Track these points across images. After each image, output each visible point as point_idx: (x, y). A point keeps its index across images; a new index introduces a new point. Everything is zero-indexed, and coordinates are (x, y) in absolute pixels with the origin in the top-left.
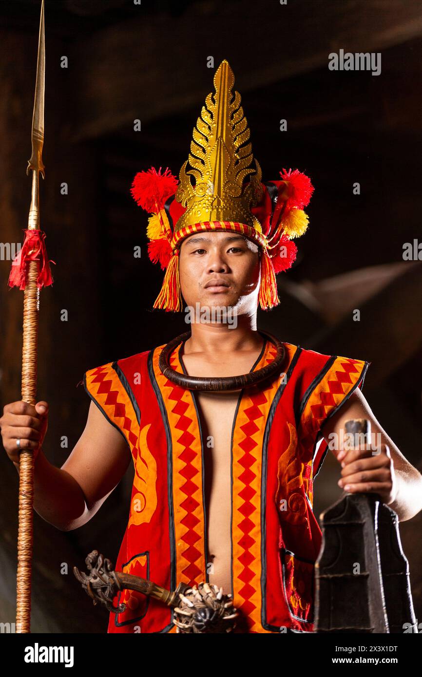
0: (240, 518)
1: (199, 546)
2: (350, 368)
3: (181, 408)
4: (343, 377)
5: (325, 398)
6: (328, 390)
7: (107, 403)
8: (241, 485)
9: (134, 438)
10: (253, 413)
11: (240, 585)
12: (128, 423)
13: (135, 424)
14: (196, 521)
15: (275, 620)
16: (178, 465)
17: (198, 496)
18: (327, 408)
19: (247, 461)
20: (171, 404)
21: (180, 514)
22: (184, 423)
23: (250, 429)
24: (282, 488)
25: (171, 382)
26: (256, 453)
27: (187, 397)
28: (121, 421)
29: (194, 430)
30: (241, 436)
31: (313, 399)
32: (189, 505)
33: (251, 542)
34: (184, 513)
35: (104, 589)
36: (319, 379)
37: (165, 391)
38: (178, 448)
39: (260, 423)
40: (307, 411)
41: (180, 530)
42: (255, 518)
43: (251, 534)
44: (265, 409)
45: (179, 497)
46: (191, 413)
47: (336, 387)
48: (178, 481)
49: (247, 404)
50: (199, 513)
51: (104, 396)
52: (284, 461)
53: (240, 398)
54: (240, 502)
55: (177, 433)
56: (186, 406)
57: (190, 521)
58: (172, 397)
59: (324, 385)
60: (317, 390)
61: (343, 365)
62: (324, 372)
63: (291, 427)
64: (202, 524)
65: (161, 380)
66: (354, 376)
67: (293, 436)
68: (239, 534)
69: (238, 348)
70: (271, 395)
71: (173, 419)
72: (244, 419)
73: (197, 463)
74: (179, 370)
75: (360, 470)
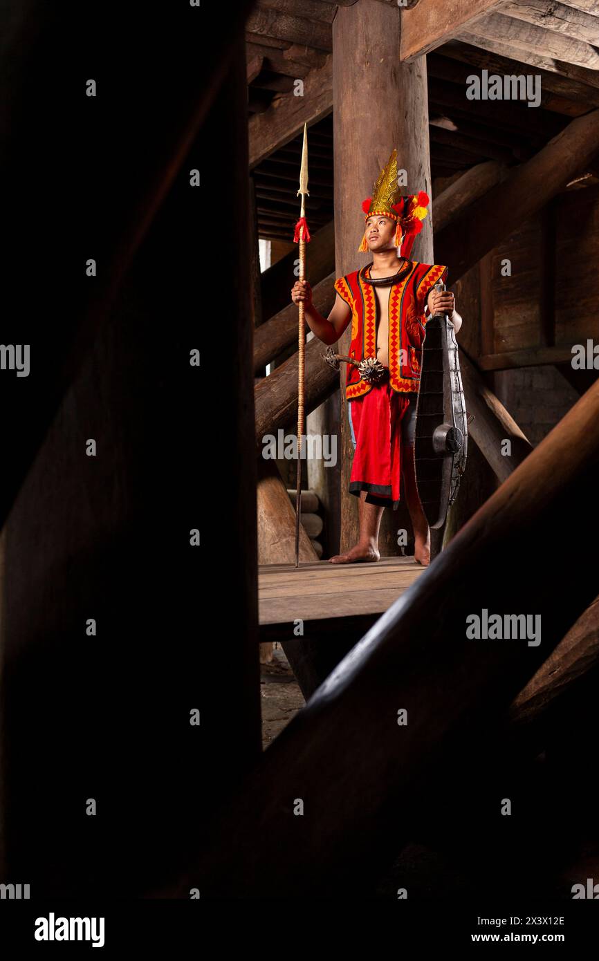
0: (392, 334)
1: (373, 347)
2: (438, 270)
3: (368, 293)
4: (436, 274)
5: (427, 283)
6: (428, 280)
7: (341, 292)
8: (392, 321)
9: (352, 305)
10: (397, 292)
11: (391, 361)
12: (349, 299)
13: (352, 300)
14: (372, 337)
15: (405, 374)
16: (367, 315)
17: (374, 328)
18: (428, 288)
19: (394, 311)
20: (364, 291)
21: (366, 335)
22: (369, 299)
23: (395, 298)
24: (408, 322)
25: (365, 282)
26: (398, 308)
27: (371, 288)
28: (347, 299)
29: (373, 301)
30: (392, 302)
31: (422, 284)
32: (370, 331)
33: (396, 343)
34: (368, 328)
35: (332, 362)
36: (425, 276)
37: (362, 286)
38: (367, 309)
39: (400, 296)
40: (419, 290)
41: (366, 341)
42: (397, 334)
43: (396, 340)
44: (402, 289)
45: (366, 328)
46: (372, 294)
47: (432, 279)
48: (366, 322)
49: (394, 288)
50: (374, 334)
51: (340, 289)
52: (409, 310)
53: (391, 285)
54: (392, 328)
55: (366, 303)
56: (370, 291)
57: (370, 338)
58: (365, 288)
59: (427, 278)
60: (423, 281)
61: (436, 269)
62: (427, 273)
63: (412, 296)
64: (375, 338)
65: (361, 282)
66: (440, 274)
67: (413, 300)
68: (391, 340)
69: (391, 265)
70: (404, 284)
71: (365, 297)
72: (393, 294)
73: (374, 315)
74: (368, 277)
75: (441, 301)
